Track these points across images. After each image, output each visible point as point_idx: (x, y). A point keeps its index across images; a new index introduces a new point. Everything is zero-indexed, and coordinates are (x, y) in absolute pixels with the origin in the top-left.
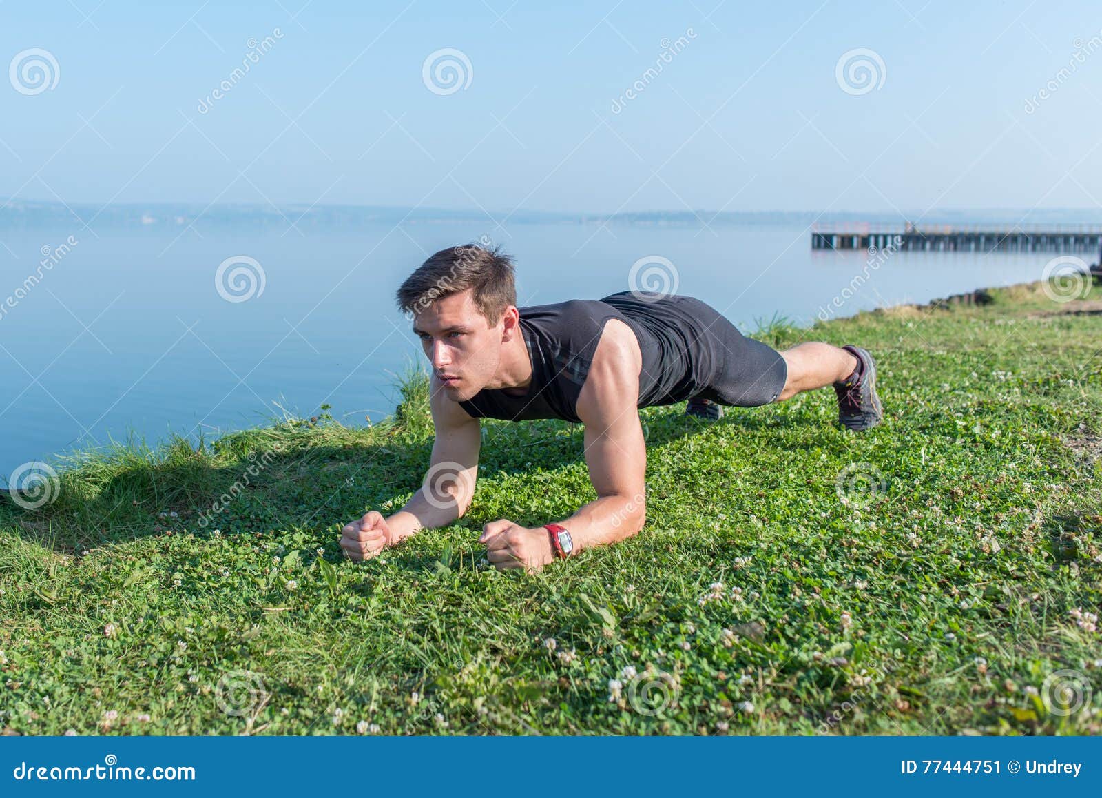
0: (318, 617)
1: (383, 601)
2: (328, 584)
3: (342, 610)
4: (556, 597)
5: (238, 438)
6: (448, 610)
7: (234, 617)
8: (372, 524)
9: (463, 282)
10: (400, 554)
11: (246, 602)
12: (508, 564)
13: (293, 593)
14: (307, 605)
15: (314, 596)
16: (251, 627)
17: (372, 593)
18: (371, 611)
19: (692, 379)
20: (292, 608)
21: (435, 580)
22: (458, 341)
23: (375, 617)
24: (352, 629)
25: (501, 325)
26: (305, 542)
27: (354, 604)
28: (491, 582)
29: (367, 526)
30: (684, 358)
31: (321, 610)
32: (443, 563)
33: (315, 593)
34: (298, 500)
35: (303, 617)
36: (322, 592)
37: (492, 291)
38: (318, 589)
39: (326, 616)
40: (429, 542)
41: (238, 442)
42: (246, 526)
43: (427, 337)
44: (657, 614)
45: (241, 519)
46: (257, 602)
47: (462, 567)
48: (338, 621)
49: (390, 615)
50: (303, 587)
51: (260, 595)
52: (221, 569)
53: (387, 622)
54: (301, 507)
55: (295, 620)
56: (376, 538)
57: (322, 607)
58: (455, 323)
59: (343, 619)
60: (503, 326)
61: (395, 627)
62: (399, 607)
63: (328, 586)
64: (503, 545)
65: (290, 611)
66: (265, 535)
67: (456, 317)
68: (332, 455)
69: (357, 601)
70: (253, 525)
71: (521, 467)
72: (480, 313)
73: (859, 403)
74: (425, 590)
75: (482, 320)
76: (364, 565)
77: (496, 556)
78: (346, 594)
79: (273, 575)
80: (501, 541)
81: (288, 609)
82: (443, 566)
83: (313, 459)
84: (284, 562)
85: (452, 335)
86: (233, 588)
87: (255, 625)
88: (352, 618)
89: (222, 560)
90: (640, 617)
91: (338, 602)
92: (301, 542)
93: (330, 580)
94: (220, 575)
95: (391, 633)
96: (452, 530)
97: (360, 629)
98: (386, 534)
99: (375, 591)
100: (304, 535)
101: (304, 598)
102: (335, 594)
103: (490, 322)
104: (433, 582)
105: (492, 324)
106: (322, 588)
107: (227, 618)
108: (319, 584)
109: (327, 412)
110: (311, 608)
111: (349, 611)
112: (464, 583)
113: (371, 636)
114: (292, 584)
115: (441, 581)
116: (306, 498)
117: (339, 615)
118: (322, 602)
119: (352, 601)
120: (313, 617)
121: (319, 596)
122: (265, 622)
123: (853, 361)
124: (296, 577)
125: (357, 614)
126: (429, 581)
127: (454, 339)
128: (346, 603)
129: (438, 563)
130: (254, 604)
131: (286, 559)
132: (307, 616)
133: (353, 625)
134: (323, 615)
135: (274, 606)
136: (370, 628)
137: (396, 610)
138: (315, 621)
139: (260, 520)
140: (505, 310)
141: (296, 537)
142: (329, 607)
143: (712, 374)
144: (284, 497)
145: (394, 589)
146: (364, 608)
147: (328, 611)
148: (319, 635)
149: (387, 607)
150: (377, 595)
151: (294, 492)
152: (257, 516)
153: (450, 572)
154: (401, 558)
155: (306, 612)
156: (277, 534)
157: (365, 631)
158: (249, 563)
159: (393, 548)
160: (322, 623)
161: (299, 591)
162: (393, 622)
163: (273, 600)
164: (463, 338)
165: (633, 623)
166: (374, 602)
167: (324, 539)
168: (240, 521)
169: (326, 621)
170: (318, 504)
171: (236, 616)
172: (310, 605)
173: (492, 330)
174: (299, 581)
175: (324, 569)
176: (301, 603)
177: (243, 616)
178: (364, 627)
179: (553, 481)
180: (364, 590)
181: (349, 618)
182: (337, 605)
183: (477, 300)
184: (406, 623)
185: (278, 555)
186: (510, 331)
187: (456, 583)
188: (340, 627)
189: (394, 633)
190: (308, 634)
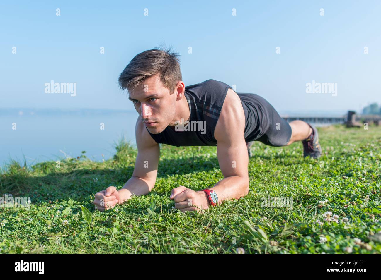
0: (81, 240)
1: (120, 230)
2: (87, 221)
3: (96, 235)
4: (221, 225)
5: (44, 164)
6: (159, 233)
7: (30, 241)
8: (111, 193)
9: (154, 70)
10: (125, 207)
11: (39, 233)
12: (187, 209)
13: (66, 227)
14: (75, 233)
15: (79, 228)
16: (40, 246)
17: (112, 226)
18: (113, 235)
19: (259, 130)
20: (65, 235)
21: (148, 218)
22: (155, 103)
23: (116, 239)
24: (103, 246)
25: (176, 92)
26: (74, 204)
27: (103, 231)
28: (181, 218)
29: (108, 194)
30: (256, 119)
31: (83, 235)
32: (150, 209)
33: (79, 227)
34: (71, 188)
35: (72, 240)
36: (83, 226)
37: (170, 73)
38: (80, 225)
39: (86, 239)
40: (140, 201)
41: (44, 166)
42: (45, 199)
43: (137, 103)
44: (293, 232)
45: (43, 196)
46: (45, 232)
47: (161, 211)
48: (93, 241)
49: (124, 237)
50: (72, 224)
51: (47, 228)
52: (28, 217)
53: (124, 241)
54: (72, 191)
55: (67, 241)
56: (113, 200)
57: (83, 234)
58: (153, 93)
59: (97, 240)
60: (177, 92)
61: (129, 244)
62: (129, 233)
63: (87, 223)
64: (184, 199)
65: (64, 237)
66: (54, 202)
67: (153, 89)
68: (86, 172)
69: (105, 230)
70: (48, 198)
71: (175, 173)
72: (165, 86)
73: (313, 148)
74: (143, 224)
75: (166, 90)
76: (107, 212)
77: (180, 205)
78: (97, 226)
79: (55, 219)
80: (182, 197)
81: (63, 236)
82: (151, 211)
83: (78, 173)
84: (62, 213)
85: (151, 100)
86: (33, 226)
87: (42, 245)
88: (102, 239)
89: (30, 213)
90: (282, 234)
91: (93, 231)
92: (72, 204)
93: (88, 220)
94: (27, 220)
95: (127, 248)
96: (150, 196)
97: (108, 246)
98: (117, 198)
99: (115, 224)
100: (73, 201)
101: (73, 230)
102: (91, 227)
103: (171, 91)
104: (146, 219)
105: (172, 92)
106: (83, 224)
107: (26, 242)
108: (82, 222)
109: (84, 154)
110: (77, 235)
111: (100, 236)
112: (165, 220)
113: (114, 250)
114: (66, 222)
115: (151, 219)
116: (75, 187)
117: (94, 238)
118: (83, 231)
119: (102, 230)
120: (78, 240)
121: (82, 228)
122: (49, 243)
123: (311, 130)
124: (69, 219)
125: (105, 237)
126: (145, 219)
127: (152, 102)
128: (98, 231)
129: (148, 210)
130: (43, 234)
131: (64, 212)
132: (74, 239)
133: (102, 244)
134: (84, 239)
135: (55, 234)
136: (113, 245)
137: (128, 234)
138: (79, 242)
139: (52, 197)
140: (178, 83)
141: (70, 202)
142: (88, 234)
143: (267, 128)
144: (65, 187)
145: (125, 223)
146: (109, 234)
147: (87, 236)
148: (82, 250)
149: (122, 233)
150: (116, 226)
151: (69, 185)
152: (50, 195)
153: (156, 214)
154: (126, 209)
155: (74, 237)
156: (60, 201)
157: (111, 247)
158: (44, 214)
159: (121, 205)
160: (84, 243)
161: (70, 226)
162: (127, 241)
163: (54, 231)
164: (157, 101)
165: (279, 237)
166: (115, 230)
167: (84, 203)
168: (42, 197)
169: (86, 242)
170: (80, 189)
171: (32, 241)
172: (76, 233)
173: (172, 95)
174: (70, 221)
175: (85, 212)
176: (71, 232)
177: (36, 240)
178: (110, 244)
179: (192, 177)
180: (108, 224)
181: (100, 240)
182: (92, 233)
183: (163, 79)
184: (136, 241)
185: (60, 210)
186: (181, 95)
187: (161, 219)
188: (95, 245)
189: (129, 247)
190: (75, 250)
